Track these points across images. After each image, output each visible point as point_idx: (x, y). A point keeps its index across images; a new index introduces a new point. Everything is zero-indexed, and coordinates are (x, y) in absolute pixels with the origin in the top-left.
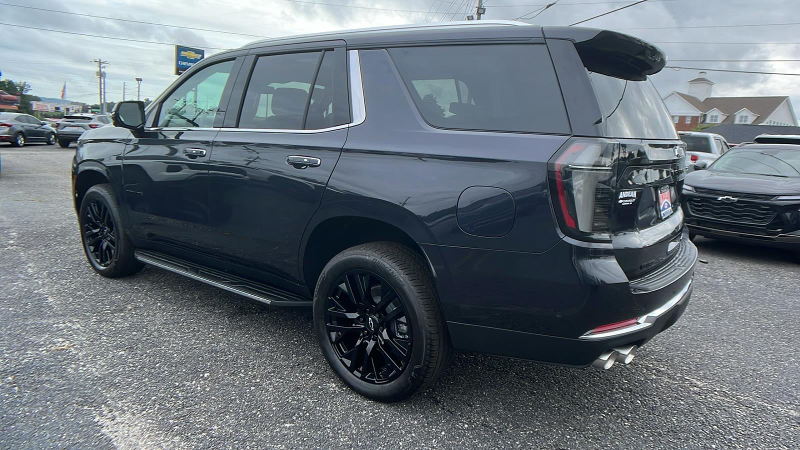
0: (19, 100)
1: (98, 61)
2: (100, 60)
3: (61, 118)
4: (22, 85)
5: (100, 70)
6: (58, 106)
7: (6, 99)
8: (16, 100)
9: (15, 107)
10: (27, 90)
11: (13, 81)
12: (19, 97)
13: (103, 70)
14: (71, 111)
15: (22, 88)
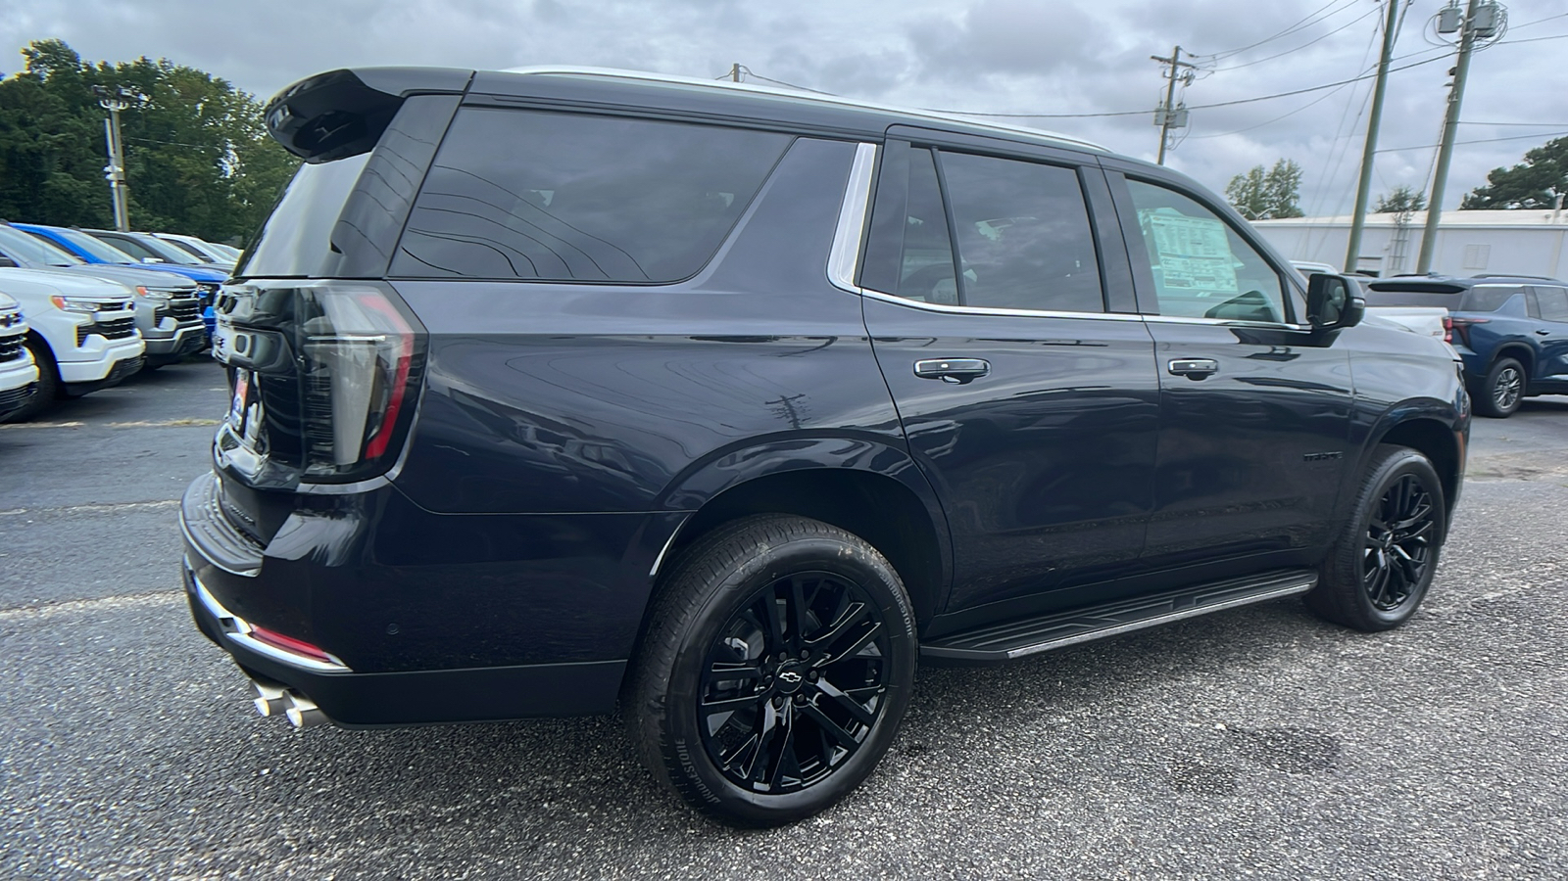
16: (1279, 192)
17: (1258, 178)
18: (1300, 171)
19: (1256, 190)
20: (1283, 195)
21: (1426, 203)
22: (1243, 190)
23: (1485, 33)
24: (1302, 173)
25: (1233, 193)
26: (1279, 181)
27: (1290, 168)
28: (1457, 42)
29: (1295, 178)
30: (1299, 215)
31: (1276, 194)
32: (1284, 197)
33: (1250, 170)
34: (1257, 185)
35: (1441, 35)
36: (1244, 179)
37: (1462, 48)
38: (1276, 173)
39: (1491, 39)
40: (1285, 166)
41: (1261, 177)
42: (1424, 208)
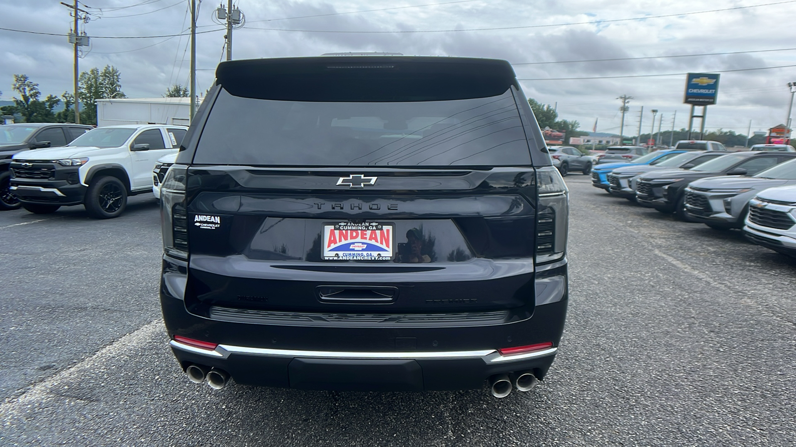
0: (564, 137)
1: (623, 97)
2: (625, 96)
3: (605, 150)
4: (573, 124)
5: (625, 105)
6: (601, 139)
7: (555, 136)
8: (562, 136)
9: (560, 142)
10: (577, 128)
11: (568, 120)
12: (564, 134)
13: (626, 105)
14: (611, 143)
15: (573, 126)
16: (109, 83)
17: (96, 74)
18: (119, 72)
19: (96, 81)
20: (112, 84)
21: (189, 93)
22: (89, 80)
23: (237, 22)
24: (120, 73)
25: (83, 81)
26: (108, 77)
27: (113, 70)
28: (226, 24)
29: (117, 76)
30: (123, 96)
31: (108, 84)
32: (112, 86)
33: (91, 70)
34: (96, 79)
35: (219, 20)
36: (88, 74)
37: (228, 26)
38: (106, 72)
39: (239, 25)
40: (111, 69)
41: (97, 74)
42: (188, 95)
